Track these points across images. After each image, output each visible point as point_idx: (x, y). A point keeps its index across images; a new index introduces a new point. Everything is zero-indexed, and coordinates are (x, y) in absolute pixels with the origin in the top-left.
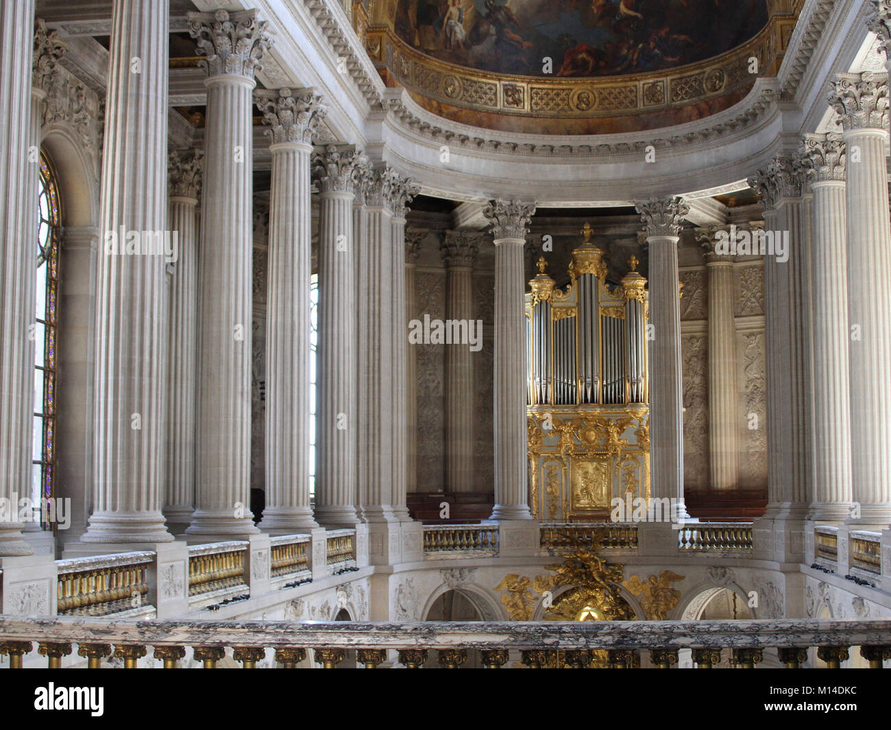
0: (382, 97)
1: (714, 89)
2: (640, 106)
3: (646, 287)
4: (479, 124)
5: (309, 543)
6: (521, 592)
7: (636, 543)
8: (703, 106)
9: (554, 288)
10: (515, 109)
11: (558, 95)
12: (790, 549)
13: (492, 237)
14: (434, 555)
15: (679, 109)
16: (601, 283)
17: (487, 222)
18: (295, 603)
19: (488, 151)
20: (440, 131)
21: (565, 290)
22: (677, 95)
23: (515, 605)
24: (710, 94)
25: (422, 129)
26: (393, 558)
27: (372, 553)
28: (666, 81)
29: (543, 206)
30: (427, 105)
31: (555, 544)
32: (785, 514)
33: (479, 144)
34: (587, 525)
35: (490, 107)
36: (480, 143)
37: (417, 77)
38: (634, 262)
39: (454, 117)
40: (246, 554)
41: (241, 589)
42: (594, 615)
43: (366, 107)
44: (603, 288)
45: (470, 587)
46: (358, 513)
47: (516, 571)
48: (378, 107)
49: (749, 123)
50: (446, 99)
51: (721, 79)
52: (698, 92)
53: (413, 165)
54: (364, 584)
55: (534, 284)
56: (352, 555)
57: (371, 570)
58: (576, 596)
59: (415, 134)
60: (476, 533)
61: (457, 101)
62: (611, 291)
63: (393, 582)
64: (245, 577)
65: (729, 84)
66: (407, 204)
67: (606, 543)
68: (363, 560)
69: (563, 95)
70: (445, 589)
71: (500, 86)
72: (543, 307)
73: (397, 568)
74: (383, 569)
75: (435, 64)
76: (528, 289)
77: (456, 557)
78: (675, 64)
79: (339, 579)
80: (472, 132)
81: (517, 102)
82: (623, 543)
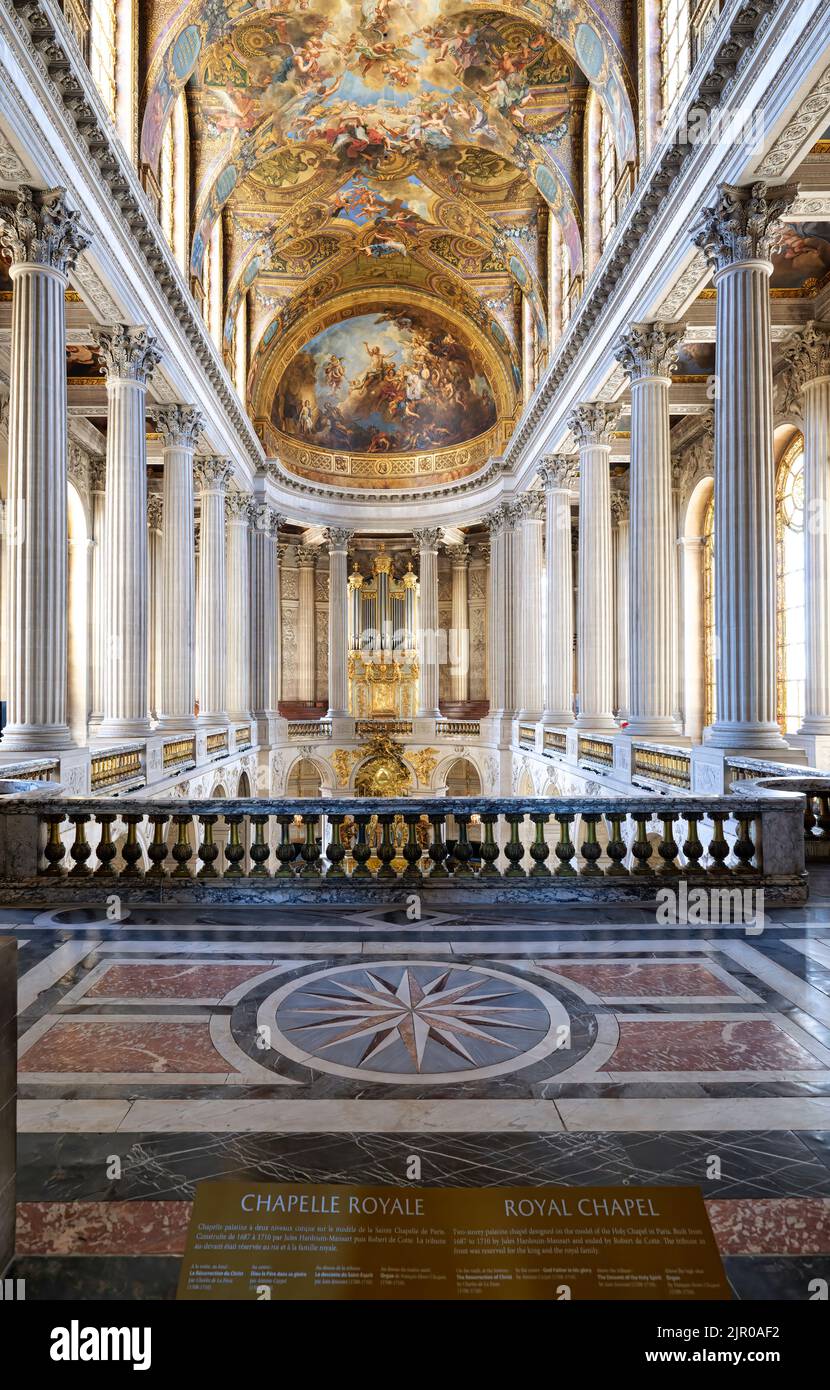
0: (264, 463)
1: (462, 462)
2: (417, 472)
3: (418, 581)
4: (321, 481)
5: (226, 734)
6: (344, 760)
7: (411, 731)
8: (455, 473)
9: (363, 580)
10: (341, 472)
11: (367, 464)
12: (503, 736)
13: (328, 551)
14: (295, 738)
15: (440, 474)
16: (390, 579)
17: (325, 540)
18: (220, 770)
19: (325, 498)
20: (298, 485)
21: (370, 583)
22: (439, 465)
23: (341, 768)
24: (459, 465)
25: (287, 483)
26: (271, 740)
27: (259, 738)
28: (432, 458)
29: (358, 532)
30: (290, 468)
31: (364, 731)
32: (500, 716)
33: (311, 491)
34: (382, 720)
35: (327, 470)
36: (321, 492)
37: (284, 451)
38: (410, 566)
39: (306, 476)
40: (194, 741)
41: (191, 763)
42: (386, 773)
43: (255, 469)
44: (392, 581)
45: (316, 757)
46: (251, 714)
47: (341, 747)
48: (262, 469)
49: (483, 483)
50: (302, 465)
51: (466, 457)
52: (452, 464)
53: (282, 505)
54: (255, 756)
55: (351, 578)
56: (249, 739)
57: (258, 748)
58: (375, 762)
59: (283, 486)
60: (319, 725)
61: (306, 466)
62: (396, 583)
63: (271, 754)
64: (193, 755)
65: (471, 460)
66: (279, 529)
67: (393, 731)
68: (254, 741)
69: (371, 463)
70: (300, 758)
71: (333, 458)
72: (358, 592)
73: (274, 747)
74: (267, 748)
75: (294, 443)
76: (349, 581)
77: (306, 739)
78: (438, 447)
79: (243, 754)
80: (317, 486)
81: (343, 468)
82: (403, 731)
